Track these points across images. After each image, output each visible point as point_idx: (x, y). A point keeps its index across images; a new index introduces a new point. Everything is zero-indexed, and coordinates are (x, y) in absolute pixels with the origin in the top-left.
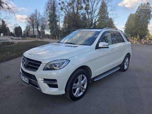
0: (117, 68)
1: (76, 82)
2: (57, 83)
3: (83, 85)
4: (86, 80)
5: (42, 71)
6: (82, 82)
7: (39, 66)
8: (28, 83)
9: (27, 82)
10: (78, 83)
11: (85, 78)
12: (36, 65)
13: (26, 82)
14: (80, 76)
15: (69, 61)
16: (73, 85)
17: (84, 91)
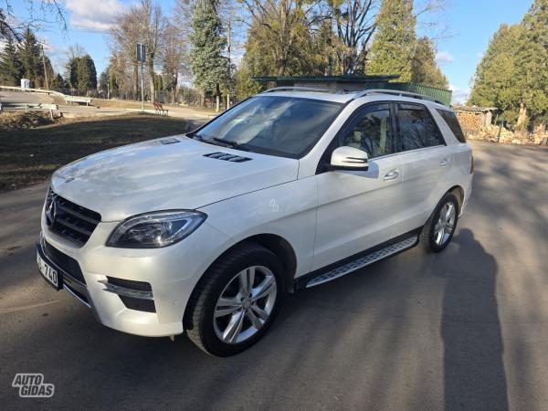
0: (403, 243)
1: (231, 293)
2: (152, 296)
3: (261, 303)
4: (274, 283)
5: (102, 246)
6: (256, 291)
7: (92, 228)
8: (56, 285)
9: (52, 282)
10: (239, 297)
11: (270, 278)
12: (81, 224)
13: (49, 278)
14: (245, 270)
15: (204, 216)
16: (219, 304)
17: (263, 322)
